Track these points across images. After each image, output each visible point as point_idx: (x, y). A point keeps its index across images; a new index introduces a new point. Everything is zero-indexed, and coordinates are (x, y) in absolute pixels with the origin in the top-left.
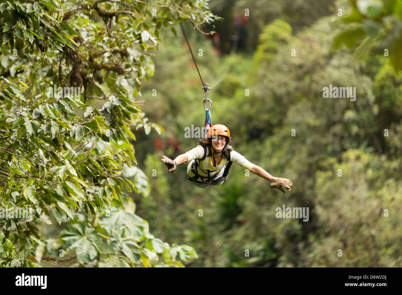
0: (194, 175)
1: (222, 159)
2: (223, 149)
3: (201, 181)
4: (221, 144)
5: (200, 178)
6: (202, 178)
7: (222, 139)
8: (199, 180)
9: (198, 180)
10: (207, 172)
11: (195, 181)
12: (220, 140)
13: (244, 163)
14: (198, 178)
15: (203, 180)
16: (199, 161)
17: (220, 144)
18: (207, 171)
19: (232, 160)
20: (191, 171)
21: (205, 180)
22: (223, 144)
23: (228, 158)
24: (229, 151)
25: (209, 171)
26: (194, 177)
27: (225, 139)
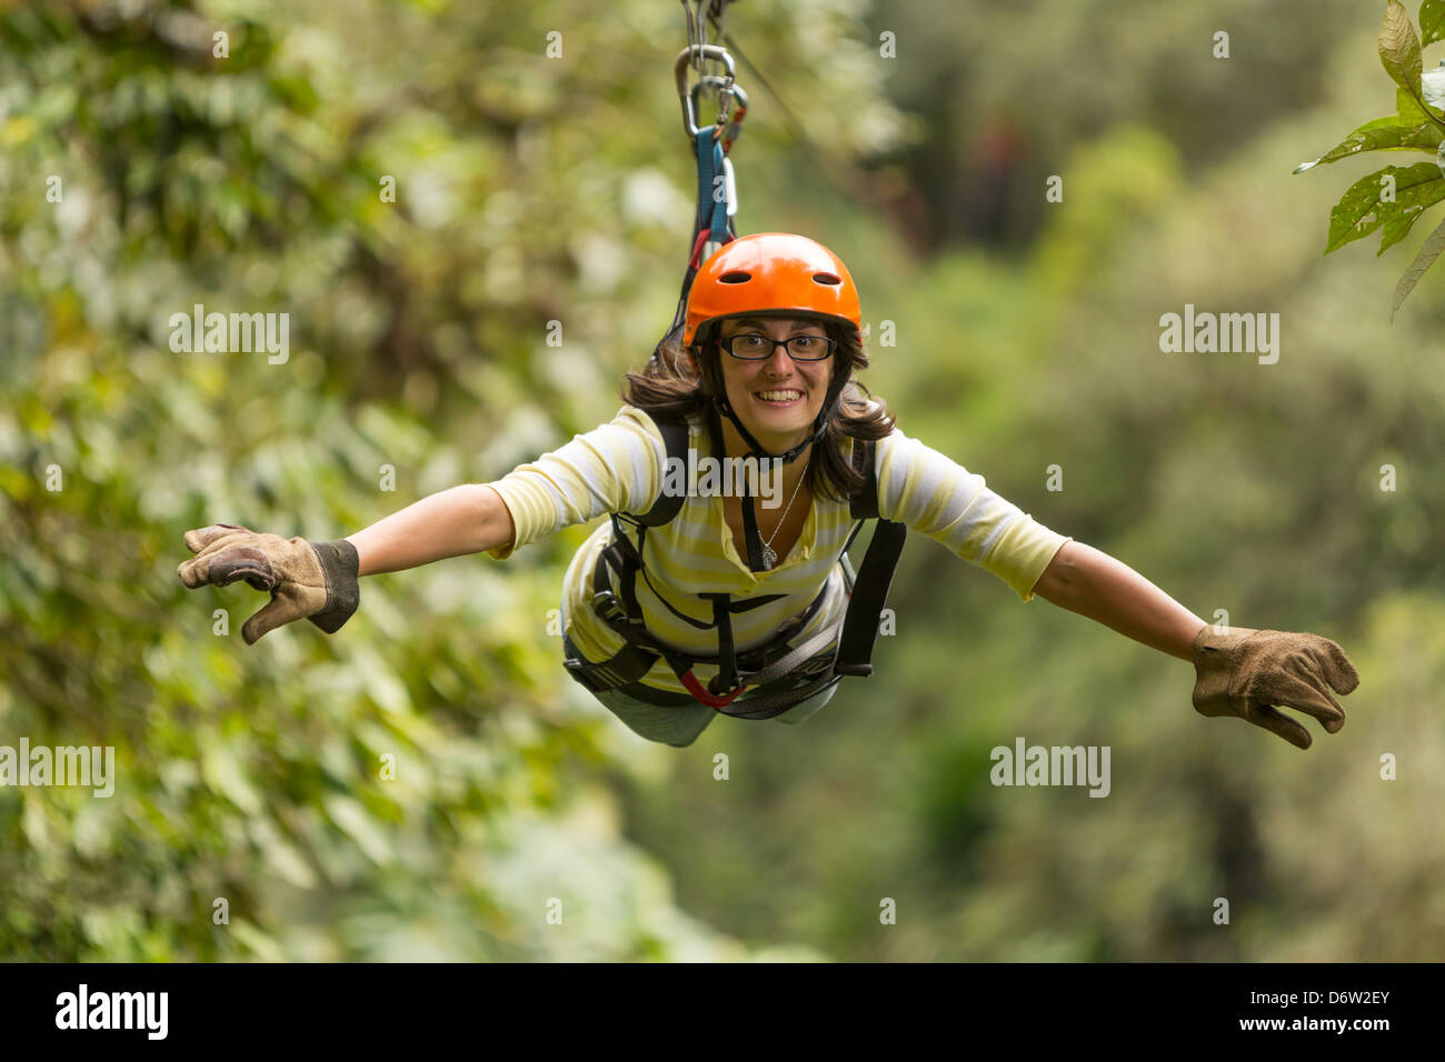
0: (615, 642)
1: (815, 504)
2: (817, 424)
3: (678, 688)
4: (796, 382)
5: (662, 667)
6: (683, 661)
7: (800, 341)
8: (661, 676)
9: (646, 680)
10: (707, 615)
11: (624, 689)
12: (782, 351)
13: (981, 530)
14: (650, 660)
15: (690, 682)
16: (642, 530)
17: (789, 384)
18: (709, 604)
19: (895, 501)
20: (590, 614)
21: (705, 674)
22: (810, 382)
23: (864, 496)
24: (868, 431)
25: (723, 607)
26: (615, 662)
27: (822, 343)
